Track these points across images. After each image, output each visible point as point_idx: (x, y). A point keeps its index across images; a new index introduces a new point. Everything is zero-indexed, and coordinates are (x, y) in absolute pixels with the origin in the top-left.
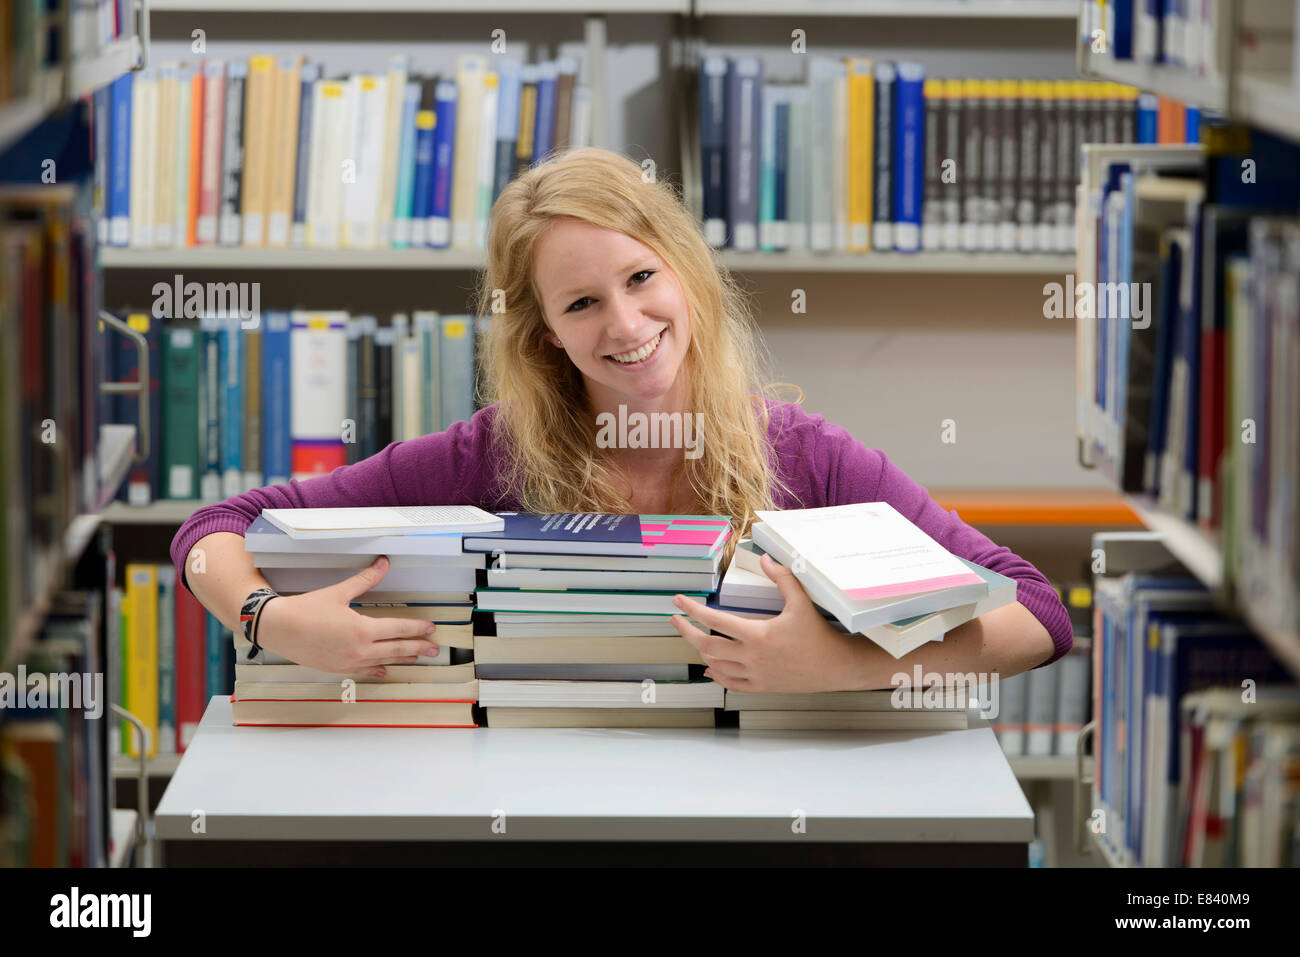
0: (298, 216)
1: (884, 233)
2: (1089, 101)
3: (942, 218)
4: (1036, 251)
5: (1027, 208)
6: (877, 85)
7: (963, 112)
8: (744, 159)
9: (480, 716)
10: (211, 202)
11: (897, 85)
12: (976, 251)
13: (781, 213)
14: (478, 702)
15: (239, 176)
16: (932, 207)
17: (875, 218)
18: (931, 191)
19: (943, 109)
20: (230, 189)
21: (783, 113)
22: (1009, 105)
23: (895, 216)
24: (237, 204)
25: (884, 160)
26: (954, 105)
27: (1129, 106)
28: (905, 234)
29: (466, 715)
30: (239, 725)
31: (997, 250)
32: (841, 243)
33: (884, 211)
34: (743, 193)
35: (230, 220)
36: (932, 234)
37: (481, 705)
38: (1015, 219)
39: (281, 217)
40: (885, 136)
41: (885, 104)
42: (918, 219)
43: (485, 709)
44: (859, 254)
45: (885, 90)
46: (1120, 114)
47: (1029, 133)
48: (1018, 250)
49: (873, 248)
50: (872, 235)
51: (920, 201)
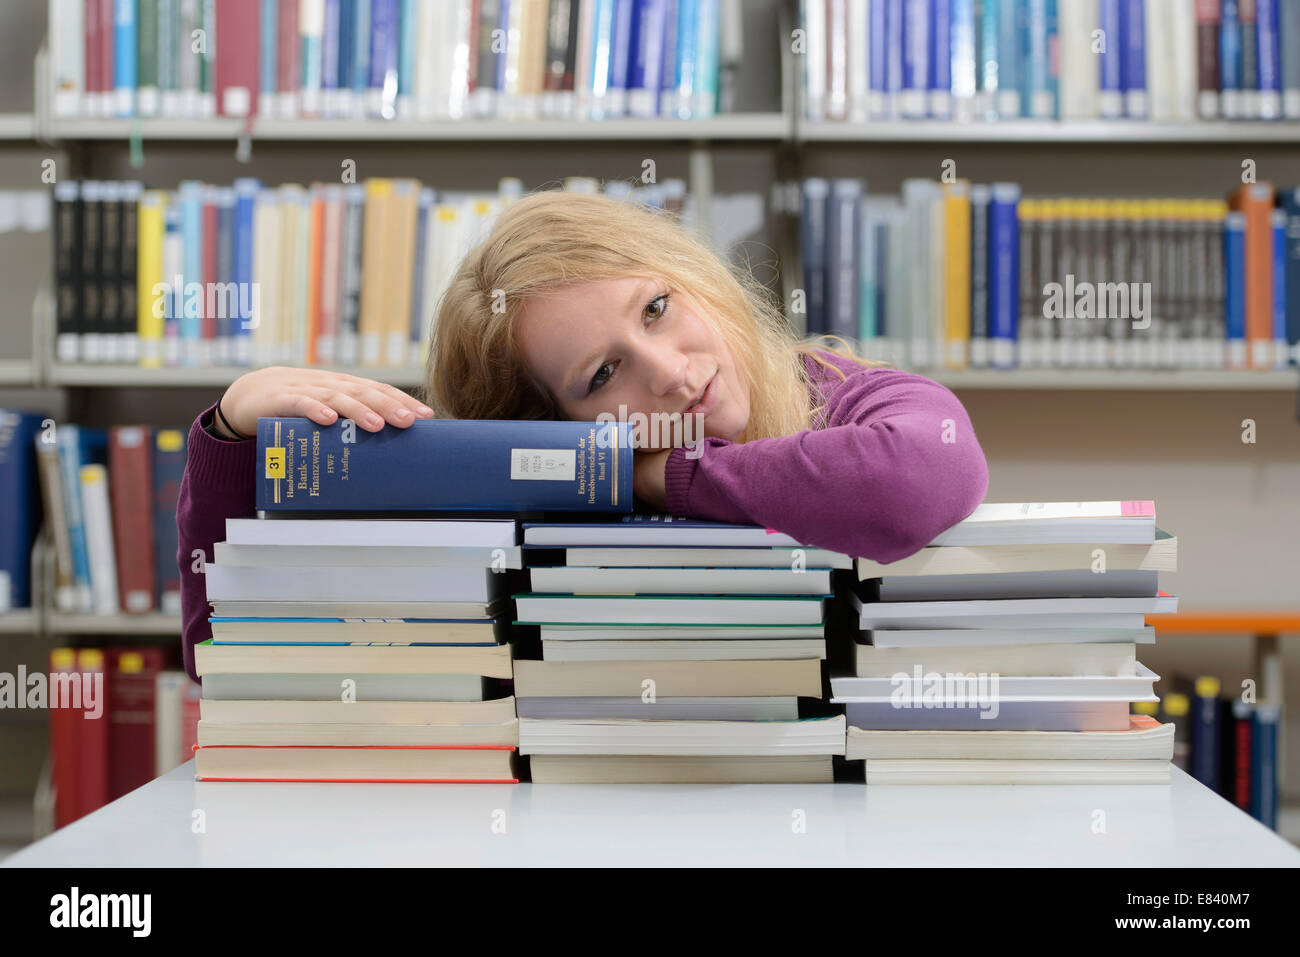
0: (415, 335)
1: (981, 349)
2: (1178, 222)
3: (1037, 335)
4: (1128, 367)
5: (1119, 325)
6: (972, 208)
7: (1057, 233)
8: (844, 280)
9: (522, 768)
10: (330, 323)
11: (992, 207)
12: (1071, 367)
13: (881, 330)
14: (518, 749)
15: (357, 298)
16: (1027, 324)
17: (972, 334)
18: (1027, 308)
19: (1037, 231)
20: (349, 309)
21: (882, 234)
22: (1101, 226)
23: (991, 332)
24: (356, 324)
25: (981, 278)
26: (1047, 227)
27: (1217, 228)
28: (1001, 350)
29: (503, 767)
30: (205, 780)
31: (1090, 367)
32: (940, 358)
33: (981, 327)
34: (844, 311)
35: (348, 340)
36: (1028, 350)
37: (522, 752)
38: (1108, 335)
39: (398, 336)
40: (981, 256)
41: (981, 224)
42: (1013, 335)
43: (527, 758)
44: (957, 370)
45: (981, 213)
46: (1208, 234)
47: (1121, 252)
48: (1111, 366)
49: (971, 364)
50: (969, 351)
51: (1016, 317)
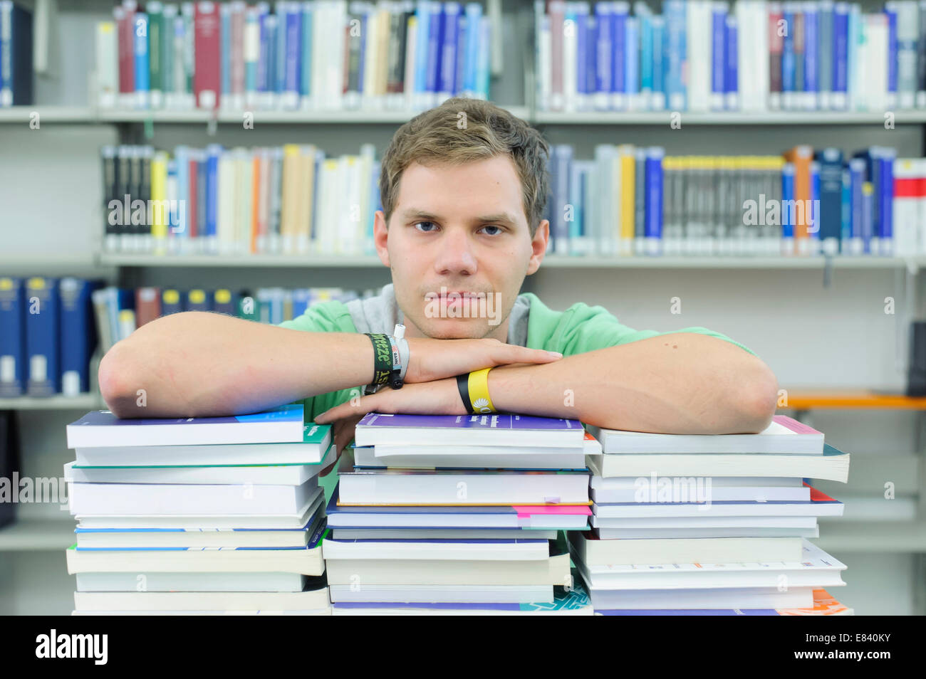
0: (313, 235)
1: (641, 244)
3: (673, 236)
4: (727, 255)
5: (721, 230)
6: (636, 162)
7: (685, 177)
8: (561, 203)
10: (264, 228)
11: (648, 162)
12: (693, 254)
13: (582, 232)
15: (279, 214)
16: (667, 229)
17: (636, 235)
18: (668, 218)
19: (674, 175)
20: (274, 221)
21: (583, 178)
22: (711, 173)
23: (647, 233)
24: (278, 229)
25: (641, 202)
26: (680, 173)
27: (778, 173)
28: (653, 243)
31: (704, 254)
32: (617, 249)
33: (641, 230)
34: (561, 222)
35: (274, 238)
36: (668, 244)
38: (714, 235)
39: (303, 236)
40: (641, 190)
41: (641, 172)
42: (659, 235)
44: (627, 255)
45: (642, 164)
47: (723, 187)
48: (716, 254)
49: (635, 252)
50: (634, 245)
51: (661, 224)
